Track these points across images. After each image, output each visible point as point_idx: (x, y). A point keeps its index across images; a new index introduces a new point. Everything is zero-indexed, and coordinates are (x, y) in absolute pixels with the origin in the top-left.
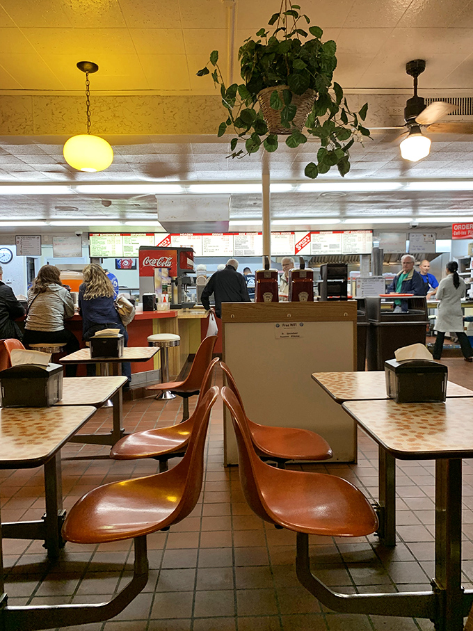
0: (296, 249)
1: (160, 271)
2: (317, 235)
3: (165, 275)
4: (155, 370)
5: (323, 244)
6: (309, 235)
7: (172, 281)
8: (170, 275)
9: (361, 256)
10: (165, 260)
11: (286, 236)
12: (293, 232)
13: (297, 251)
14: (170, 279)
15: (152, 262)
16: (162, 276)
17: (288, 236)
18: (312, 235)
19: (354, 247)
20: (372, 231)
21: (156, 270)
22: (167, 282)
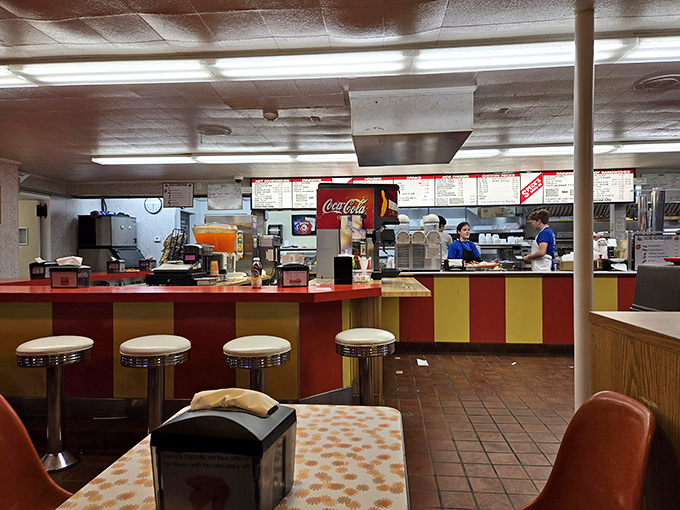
0: (521, 196)
1: (350, 219)
2: (552, 177)
3: (358, 227)
4: (345, 387)
5: (561, 189)
6: (540, 177)
7: (368, 236)
8: (364, 227)
9: (612, 206)
10: (356, 204)
11: (508, 178)
12: (517, 174)
13: (523, 198)
14: (364, 233)
15: (337, 207)
16: (352, 228)
17: (511, 178)
18: (545, 177)
19: (607, 193)
20: (633, 170)
21: (344, 219)
22: (360, 237)
